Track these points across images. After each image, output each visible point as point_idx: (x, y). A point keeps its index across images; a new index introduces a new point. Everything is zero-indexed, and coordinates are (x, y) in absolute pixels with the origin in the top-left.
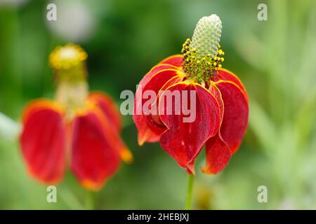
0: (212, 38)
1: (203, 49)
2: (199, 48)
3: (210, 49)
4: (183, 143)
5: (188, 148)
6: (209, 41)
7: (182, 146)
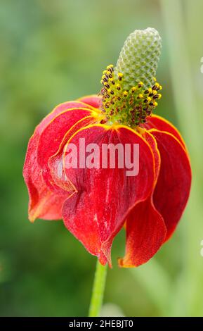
0: (147, 60)
1: (132, 75)
2: (127, 74)
3: (144, 76)
4: (96, 219)
5: (102, 224)
6: (142, 64)
7: (94, 223)
